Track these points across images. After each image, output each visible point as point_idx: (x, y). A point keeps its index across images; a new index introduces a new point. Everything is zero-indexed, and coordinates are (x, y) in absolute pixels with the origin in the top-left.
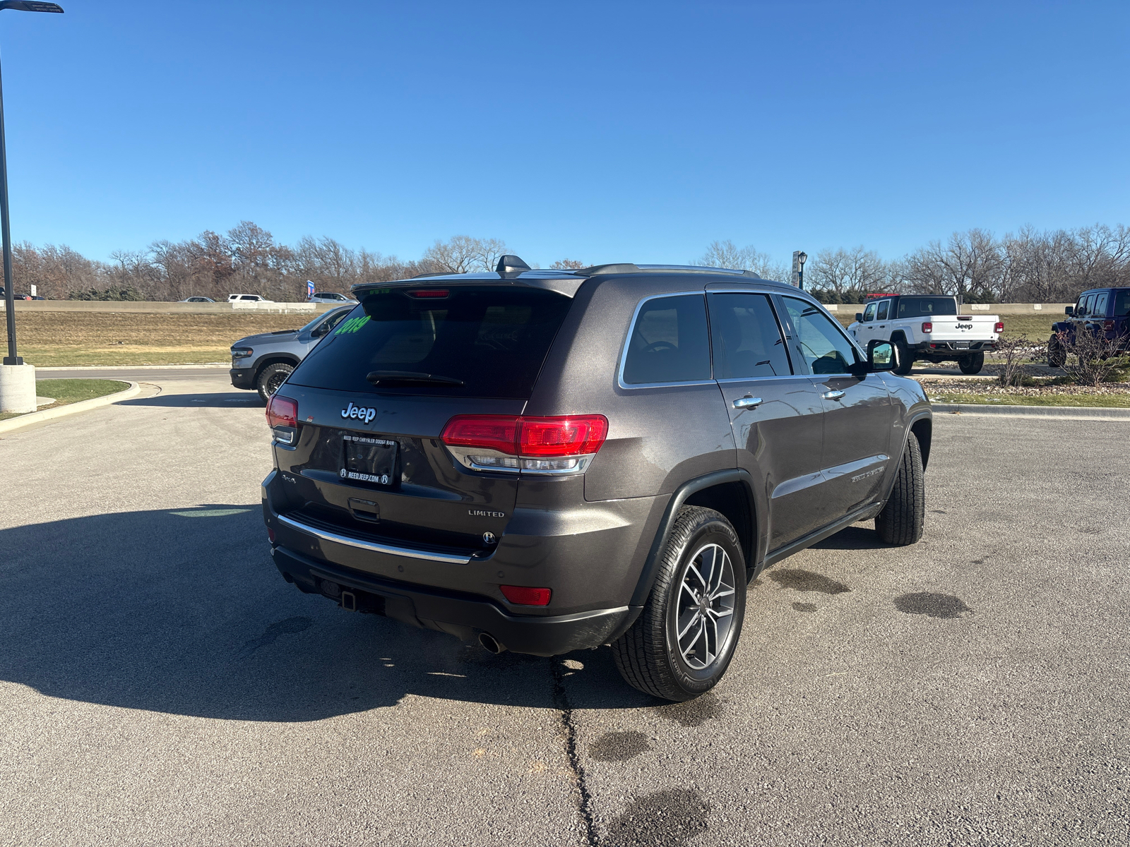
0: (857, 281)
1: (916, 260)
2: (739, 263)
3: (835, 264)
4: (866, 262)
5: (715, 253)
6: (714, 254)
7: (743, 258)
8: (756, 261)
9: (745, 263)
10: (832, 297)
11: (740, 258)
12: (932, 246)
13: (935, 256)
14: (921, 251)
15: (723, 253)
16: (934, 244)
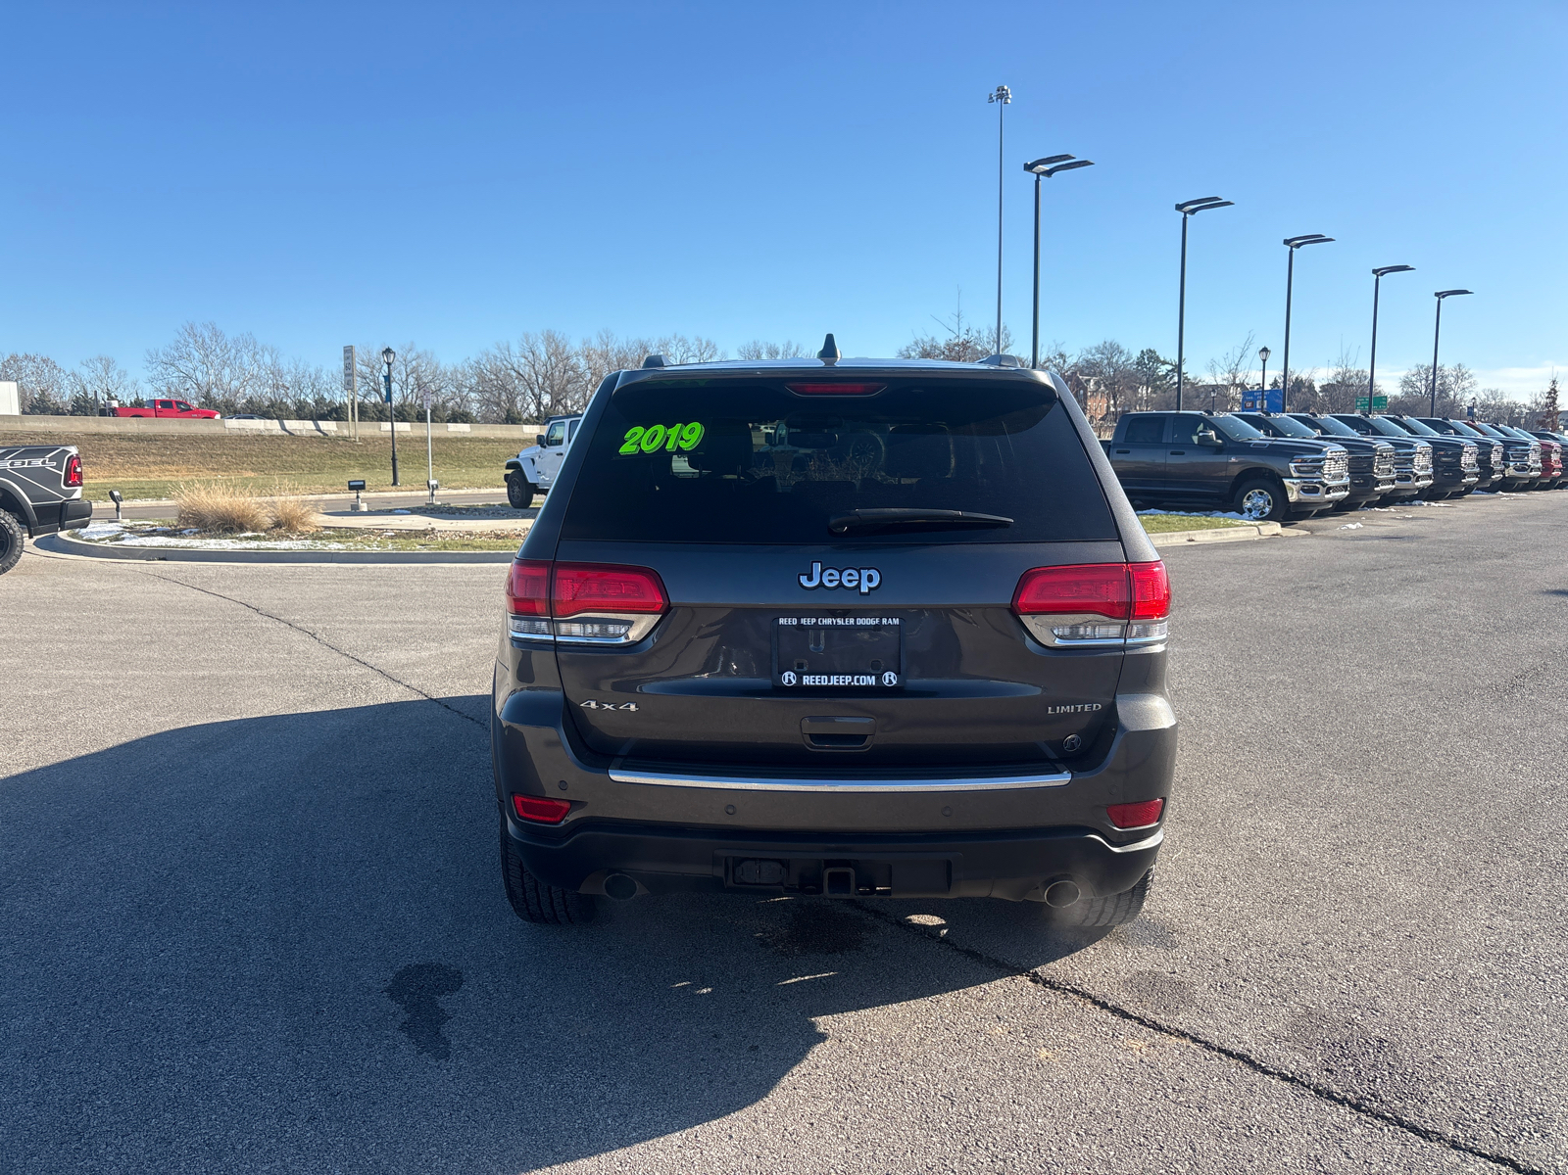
0: (409, 391)
1: (482, 367)
2: (232, 358)
3: (377, 367)
4: (419, 365)
5: (190, 340)
6: (189, 343)
7: (238, 351)
8: (258, 357)
9: (242, 357)
10: (380, 412)
11: (233, 351)
12: (499, 348)
13: (505, 363)
14: (487, 355)
15: (204, 341)
16: (501, 346)
